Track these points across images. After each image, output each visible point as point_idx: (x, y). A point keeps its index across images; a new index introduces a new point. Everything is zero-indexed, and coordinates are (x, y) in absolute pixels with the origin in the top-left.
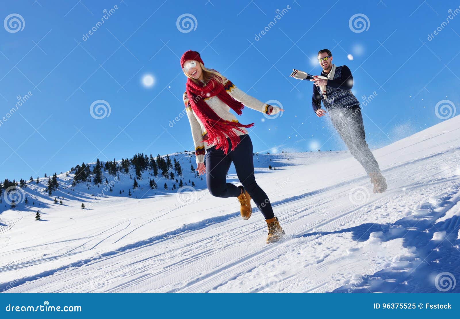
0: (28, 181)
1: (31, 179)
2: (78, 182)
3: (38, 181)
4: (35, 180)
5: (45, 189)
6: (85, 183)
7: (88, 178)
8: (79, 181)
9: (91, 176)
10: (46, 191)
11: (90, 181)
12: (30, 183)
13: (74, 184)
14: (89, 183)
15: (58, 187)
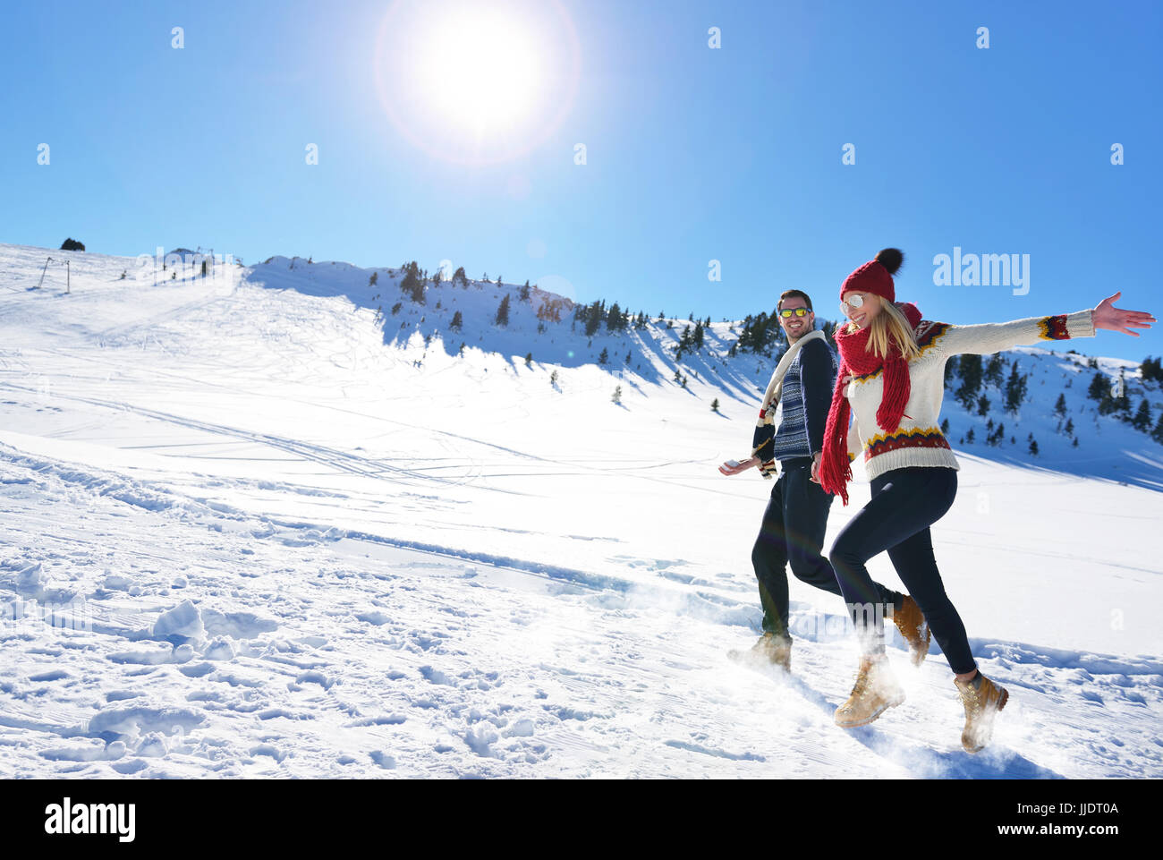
0: (655, 319)
1: (662, 316)
2: (744, 351)
3: (671, 323)
4: (667, 320)
5: (675, 344)
6: (757, 356)
7: (766, 347)
8: (746, 347)
9: (777, 345)
10: (675, 349)
11: (769, 356)
12: (656, 323)
13: (733, 352)
14: (764, 359)
15: (701, 349)
